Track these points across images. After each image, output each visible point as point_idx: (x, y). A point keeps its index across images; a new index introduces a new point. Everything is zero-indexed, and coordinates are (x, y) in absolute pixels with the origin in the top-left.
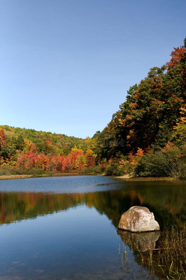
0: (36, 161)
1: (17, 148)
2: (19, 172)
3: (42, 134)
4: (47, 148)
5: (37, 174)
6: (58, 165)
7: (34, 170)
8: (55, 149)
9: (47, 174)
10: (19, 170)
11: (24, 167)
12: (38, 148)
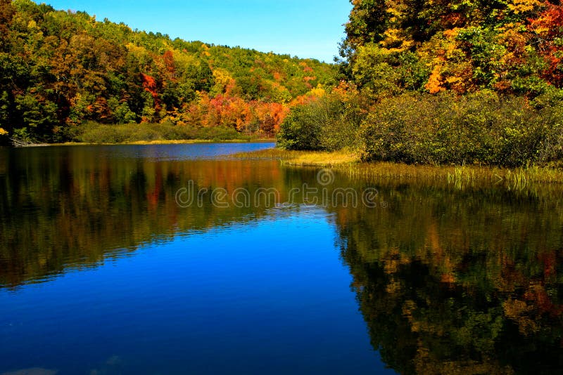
0: (223, 113)
1: (199, 87)
2: (187, 133)
3: (267, 59)
4: (259, 87)
5: (221, 139)
6: (266, 123)
7: (217, 132)
8: (276, 89)
9: (241, 139)
10: (188, 131)
11: (200, 124)
12: (240, 88)
